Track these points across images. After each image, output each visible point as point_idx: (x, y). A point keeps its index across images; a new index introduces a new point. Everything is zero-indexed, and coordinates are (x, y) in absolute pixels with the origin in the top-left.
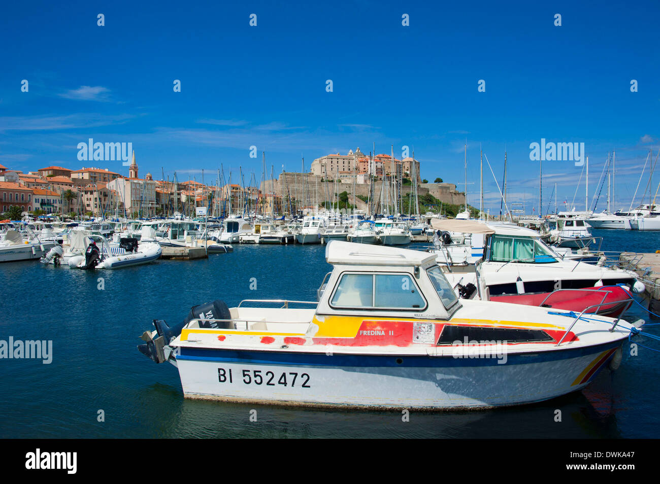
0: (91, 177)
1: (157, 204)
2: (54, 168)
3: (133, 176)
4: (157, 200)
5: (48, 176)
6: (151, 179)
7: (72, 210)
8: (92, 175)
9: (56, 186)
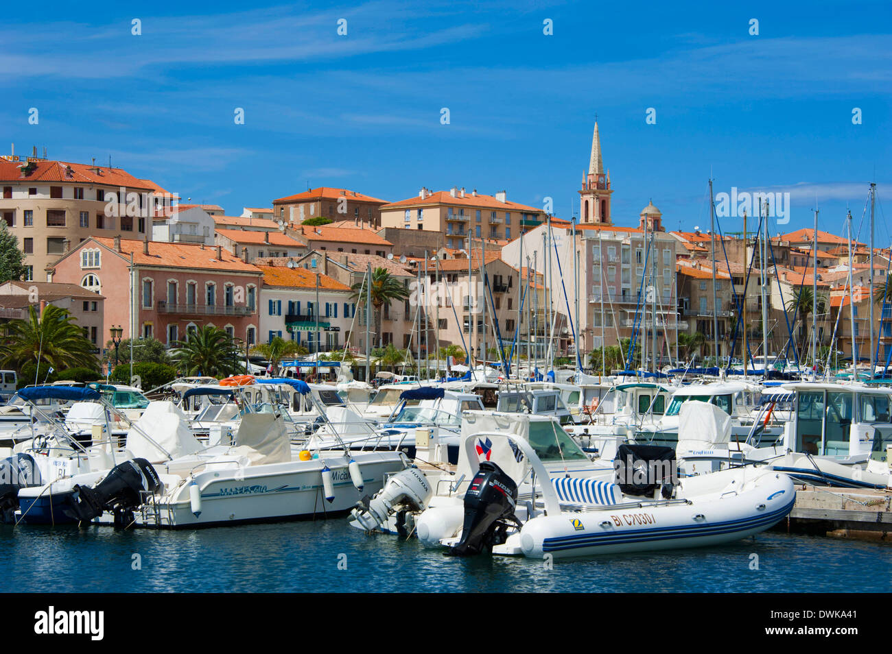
0: (448, 222)
1: (682, 317)
2: (325, 195)
3: (594, 217)
4: (681, 302)
5: (305, 223)
6: (657, 226)
7: (387, 338)
8: (451, 217)
9: (336, 257)
